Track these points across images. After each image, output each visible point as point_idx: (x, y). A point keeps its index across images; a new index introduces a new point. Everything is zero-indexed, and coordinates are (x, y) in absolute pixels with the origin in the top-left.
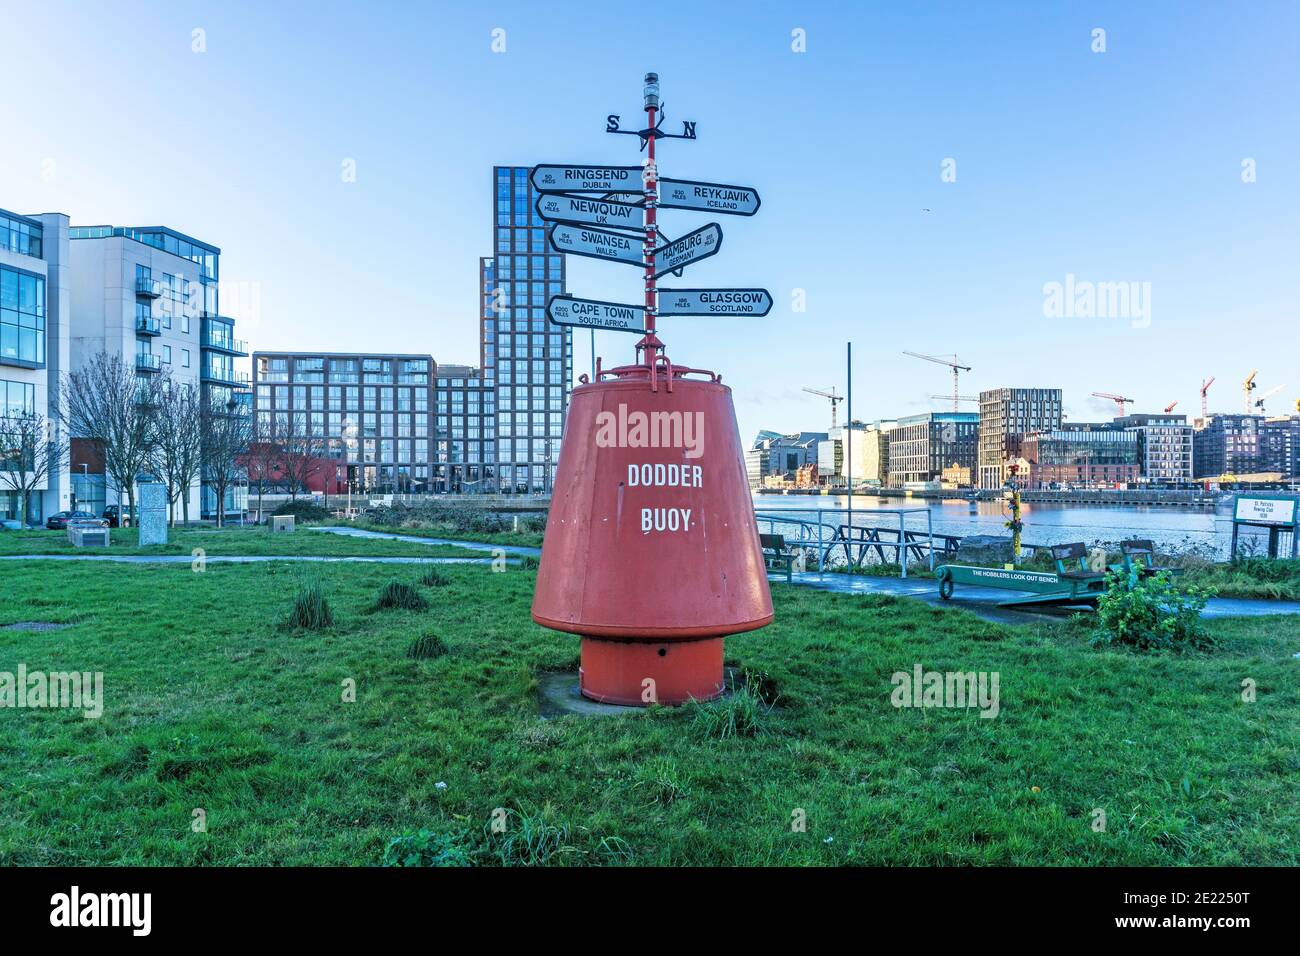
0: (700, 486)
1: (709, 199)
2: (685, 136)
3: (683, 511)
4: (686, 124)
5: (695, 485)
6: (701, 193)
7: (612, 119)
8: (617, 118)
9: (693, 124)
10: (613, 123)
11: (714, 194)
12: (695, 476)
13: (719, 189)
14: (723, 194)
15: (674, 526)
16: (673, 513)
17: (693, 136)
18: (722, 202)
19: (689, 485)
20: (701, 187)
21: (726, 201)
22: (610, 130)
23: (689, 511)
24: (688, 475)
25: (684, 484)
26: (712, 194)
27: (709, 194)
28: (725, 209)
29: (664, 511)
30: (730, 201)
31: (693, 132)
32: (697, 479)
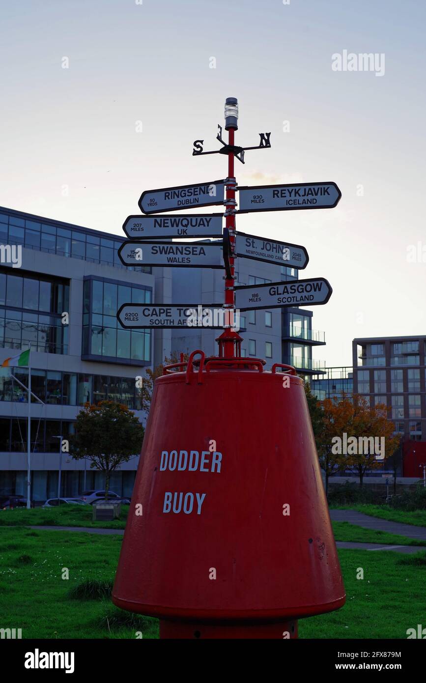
0: (219, 471)
1: (288, 198)
2: (261, 146)
3: (198, 495)
4: (262, 135)
5: (213, 470)
6: (279, 195)
7: (197, 144)
8: (202, 142)
9: (268, 135)
10: (198, 146)
11: (293, 193)
12: (214, 461)
13: (297, 188)
14: (302, 192)
15: (188, 510)
16: (189, 497)
17: (268, 145)
18: (301, 199)
19: (207, 470)
20: (279, 189)
21: (306, 198)
22: (196, 153)
23: (204, 495)
24: (207, 461)
25: (202, 469)
26: (290, 193)
27: (287, 194)
28: (304, 205)
29: (181, 494)
30: (310, 197)
31: (268, 142)
32: (216, 465)
